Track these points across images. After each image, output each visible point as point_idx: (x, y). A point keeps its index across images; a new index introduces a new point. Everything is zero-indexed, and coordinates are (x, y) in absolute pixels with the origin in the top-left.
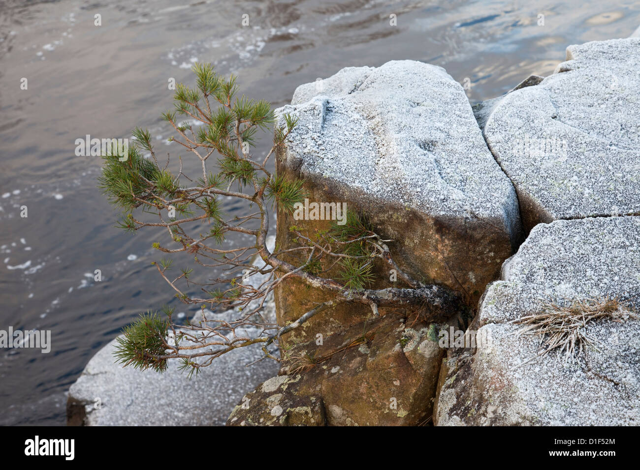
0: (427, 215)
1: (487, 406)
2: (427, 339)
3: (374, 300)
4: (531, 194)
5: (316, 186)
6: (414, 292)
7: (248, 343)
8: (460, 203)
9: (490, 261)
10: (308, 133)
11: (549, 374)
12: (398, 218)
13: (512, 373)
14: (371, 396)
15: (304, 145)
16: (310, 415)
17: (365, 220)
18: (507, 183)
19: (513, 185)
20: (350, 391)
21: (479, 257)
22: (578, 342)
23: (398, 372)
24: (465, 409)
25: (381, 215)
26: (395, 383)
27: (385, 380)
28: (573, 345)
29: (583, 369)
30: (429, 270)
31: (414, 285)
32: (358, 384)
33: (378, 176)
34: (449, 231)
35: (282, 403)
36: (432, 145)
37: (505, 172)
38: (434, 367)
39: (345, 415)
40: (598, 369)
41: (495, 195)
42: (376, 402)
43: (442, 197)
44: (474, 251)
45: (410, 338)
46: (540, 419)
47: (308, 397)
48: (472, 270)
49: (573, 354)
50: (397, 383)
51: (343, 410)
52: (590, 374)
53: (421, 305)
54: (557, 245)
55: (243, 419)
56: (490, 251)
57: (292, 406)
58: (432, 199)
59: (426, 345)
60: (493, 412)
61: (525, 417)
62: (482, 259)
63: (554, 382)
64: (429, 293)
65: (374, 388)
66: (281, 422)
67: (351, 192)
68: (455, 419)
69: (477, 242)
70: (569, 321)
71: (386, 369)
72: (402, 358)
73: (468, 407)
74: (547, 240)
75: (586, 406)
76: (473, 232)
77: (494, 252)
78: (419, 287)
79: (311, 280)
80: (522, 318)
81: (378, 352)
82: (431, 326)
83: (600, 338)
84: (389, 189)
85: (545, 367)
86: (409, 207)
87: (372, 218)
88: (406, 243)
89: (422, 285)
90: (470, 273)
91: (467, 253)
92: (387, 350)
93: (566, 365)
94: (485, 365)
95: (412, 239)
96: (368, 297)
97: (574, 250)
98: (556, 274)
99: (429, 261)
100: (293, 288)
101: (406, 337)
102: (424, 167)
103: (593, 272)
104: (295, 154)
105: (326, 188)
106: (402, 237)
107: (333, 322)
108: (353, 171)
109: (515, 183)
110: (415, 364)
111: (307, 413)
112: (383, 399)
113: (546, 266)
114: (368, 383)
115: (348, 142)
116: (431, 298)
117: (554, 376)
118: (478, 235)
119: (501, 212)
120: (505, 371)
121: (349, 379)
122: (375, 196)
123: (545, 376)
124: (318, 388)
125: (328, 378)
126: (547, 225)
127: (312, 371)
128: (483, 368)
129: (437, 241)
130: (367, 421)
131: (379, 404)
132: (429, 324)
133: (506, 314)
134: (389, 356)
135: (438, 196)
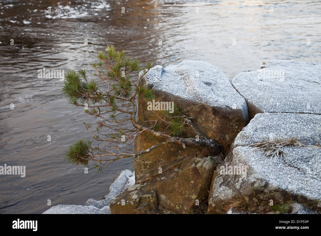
0: (209, 106)
1: (239, 178)
2: (207, 161)
3: (184, 142)
4: (254, 103)
5: (158, 96)
6: (202, 141)
7: (126, 157)
8: (224, 103)
9: (236, 130)
10: (155, 76)
11: (268, 164)
12: (195, 109)
13: (251, 163)
14: (180, 189)
15: (154, 80)
16: (151, 198)
17: (180, 110)
18: (243, 99)
19: (246, 100)
20: (170, 187)
21: (231, 128)
22: (280, 153)
23: (194, 176)
24: (228, 182)
25: (188, 108)
26: (191, 182)
27: (187, 181)
28: (278, 154)
29: (283, 163)
30: (208, 133)
31: (202, 138)
32: (174, 183)
33: (186, 93)
34: (218, 114)
35: (137, 194)
36: (210, 84)
37: (242, 96)
38: (210, 174)
39: (167, 199)
40: (290, 163)
41: (238, 102)
42: (182, 192)
43: (216, 100)
44: (229, 125)
45: (199, 161)
46: (265, 179)
47: (150, 191)
48: (228, 134)
49: (278, 157)
50: (192, 182)
51: (166, 196)
52: (286, 165)
53: (205, 147)
54: (267, 120)
55: (119, 202)
56: (236, 125)
57: (142, 195)
58: (211, 100)
59: (207, 163)
60: (242, 180)
61: (258, 179)
62: (232, 129)
63: (270, 167)
64: (208, 141)
65: (181, 185)
66: (137, 201)
67: (174, 97)
68: (223, 187)
69: (230, 120)
70: (275, 145)
71: (188, 175)
72: (195, 170)
73: (229, 181)
74: (262, 119)
75: (286, 176)
76: (229, 116)
77: (238, 126)
78: (204, 139)
79: (155, 133)
80: (254, 144)
81: (184, 168)
82: (209, 156)
83: (290, 152)
84: (192, 96)
85: (266, 162)
86: (201, 103)
87: (183, 110)
88: (199, 121)
89: (205, 138)
90: (227, 135)
91: (226, 125)
92: (188, 167)
93: (275, 161)
94: (238, 162)
95: (201, 119)
96: (181, 141)
97: (275, 123)
98: (267, 130)
99: (209, 129)
100: (145, 145)
101: (197, 161)
102: (207, 90)
103: (284, 130)
104: (150, 83)
105: (163, 97)
106: (197, 118)
107: (162, 160)
108: (176, 90)
109: (246, 99)
110: (202, 172)
111: (149, 197)
112: (186, 190)
113: (262, 127)
114: (179, 183)
115: (173, 81)
116: (210, 144)
117: (270, 165)
118: (231, 117)
119: (241, 108)
120: (247, 163)
121: (170, 181)
122: (185, 99)
123: (266, 165)
124: (155, 187)
125: (160, 181)
126: (262, 114)
127: (152, 180)
128: (237, 163)
129: (213, 118)
130: (177, 201)
131: (183, 193)
132: (208, 156)
133: (246, 143)
134: (189, 169)
135: (214, 100)
